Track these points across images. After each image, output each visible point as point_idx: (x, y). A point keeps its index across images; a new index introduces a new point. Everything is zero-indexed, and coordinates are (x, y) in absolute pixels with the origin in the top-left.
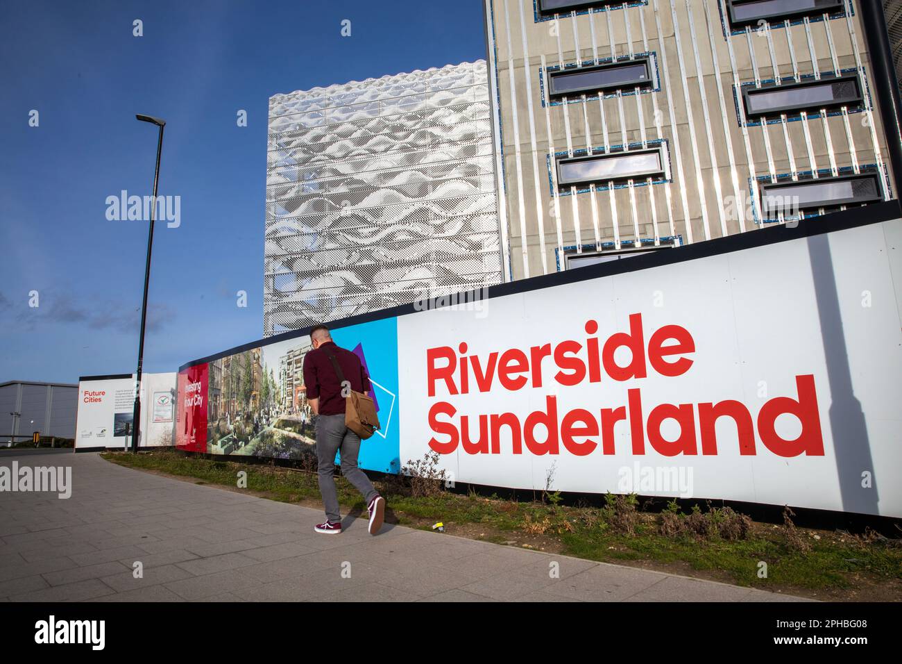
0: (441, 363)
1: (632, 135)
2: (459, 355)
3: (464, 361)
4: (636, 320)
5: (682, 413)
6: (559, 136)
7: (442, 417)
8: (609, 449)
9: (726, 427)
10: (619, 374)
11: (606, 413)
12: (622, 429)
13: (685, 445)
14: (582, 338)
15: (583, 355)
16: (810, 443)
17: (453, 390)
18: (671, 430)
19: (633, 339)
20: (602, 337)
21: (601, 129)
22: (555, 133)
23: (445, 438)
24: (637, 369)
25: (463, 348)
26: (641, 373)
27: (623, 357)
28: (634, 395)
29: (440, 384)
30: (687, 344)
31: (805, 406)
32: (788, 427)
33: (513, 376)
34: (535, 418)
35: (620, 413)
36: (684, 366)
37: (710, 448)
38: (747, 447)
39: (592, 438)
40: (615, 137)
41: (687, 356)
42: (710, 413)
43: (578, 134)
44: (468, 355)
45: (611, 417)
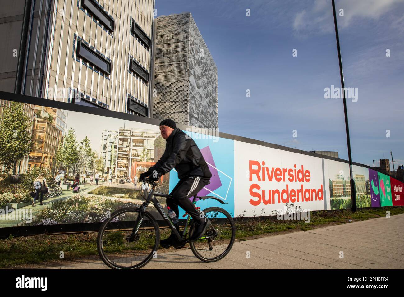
0: (255, 167)
2: (262, 166)
3: (263, 168)
5: (309, 191)
7: (255, 190)
9: (314, 195)
13: (309, 199)
14: (294, 169)
15: (294, 174)
17: (259, 180)
18: (307, 195)
19: (302, 172)
20: (297, 169)
23: (256, 199)
25: (263, 163)
29: (254, 176)
30: (310, 175)
31: (322, 191)
33: (278, 177)
34: (284, 191)
37: (312, 199)
38: (316, 199)
44: (265, 166)
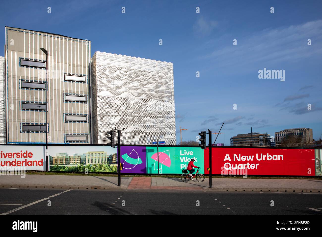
1: (40, 100)
4: (27, 151)
5: (31, 162)
6: (23, 97)
8: (23, 165)
9: (35, 163)
10: (24, 157)
11: (22, 161)
12: (24, 163)
13: (31, 165)
14: (20, 152)
15: (20, 154)
16: (42, 165)
18: (30, 163)
19: (26, 153)
20: (23, 153)
21: (33, 97)
22: (22, 96)
24: (26, 157)
26: (27, 157)
27: (25, 155)
28: (26, 160)
30: (32, 155)
31: (42, 162)
32: (40, 163)
34: (13, 162)
35: (24, 161)
36: (31, 157)
37: (33, 165)
38: (37, 165)
39: (21, 164)
40: (36, 100)
41: (32, 156)
42: (34, 162)
43: (28, 97)
45: (23, 162)
